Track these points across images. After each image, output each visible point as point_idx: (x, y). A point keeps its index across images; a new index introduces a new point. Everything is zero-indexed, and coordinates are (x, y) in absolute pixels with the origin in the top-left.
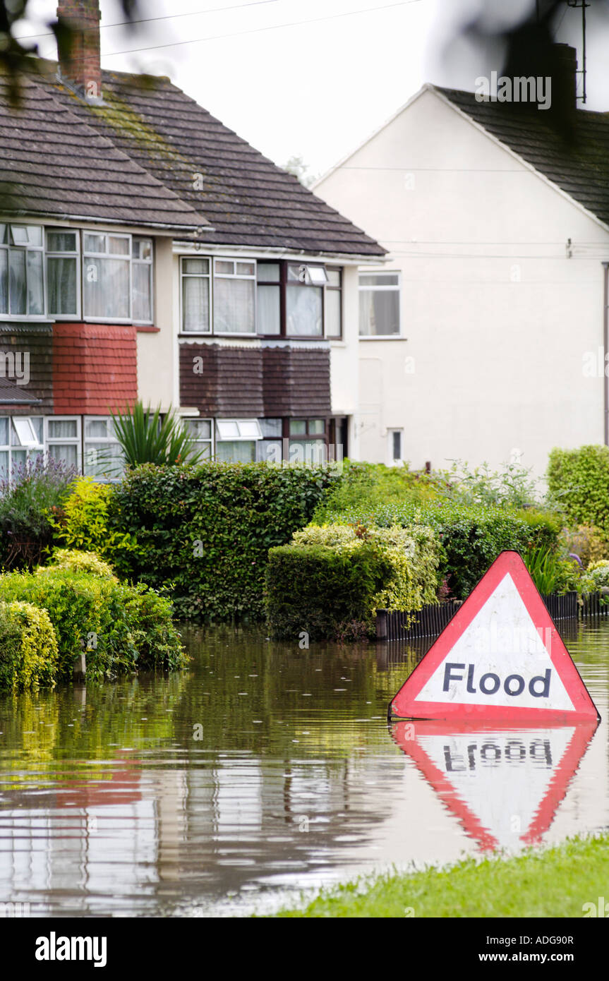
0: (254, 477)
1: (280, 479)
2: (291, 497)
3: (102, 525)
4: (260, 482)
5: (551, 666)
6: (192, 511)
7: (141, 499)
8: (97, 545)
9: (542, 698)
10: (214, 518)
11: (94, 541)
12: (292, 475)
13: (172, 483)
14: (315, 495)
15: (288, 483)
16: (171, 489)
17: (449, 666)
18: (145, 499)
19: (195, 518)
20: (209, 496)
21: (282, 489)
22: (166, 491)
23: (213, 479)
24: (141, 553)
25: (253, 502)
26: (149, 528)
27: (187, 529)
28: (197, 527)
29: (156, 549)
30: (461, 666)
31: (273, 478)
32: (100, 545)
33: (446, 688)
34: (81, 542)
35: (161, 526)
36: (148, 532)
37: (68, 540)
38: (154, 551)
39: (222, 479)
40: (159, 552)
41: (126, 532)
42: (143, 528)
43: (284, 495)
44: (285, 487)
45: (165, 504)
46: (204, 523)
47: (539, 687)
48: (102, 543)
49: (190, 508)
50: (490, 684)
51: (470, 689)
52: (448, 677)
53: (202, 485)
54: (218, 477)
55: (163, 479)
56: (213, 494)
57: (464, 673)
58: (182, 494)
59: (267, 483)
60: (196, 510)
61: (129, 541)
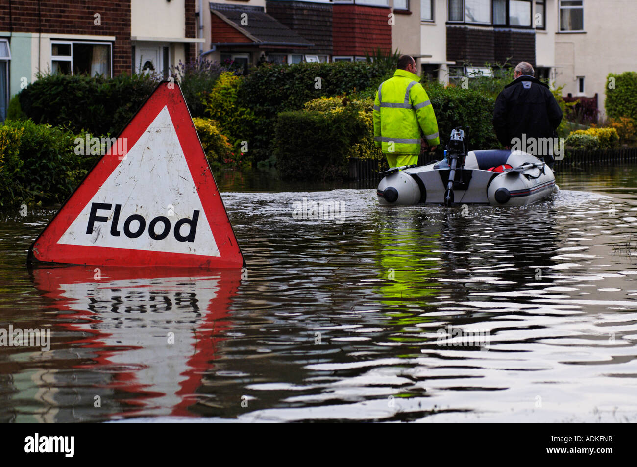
0: (328, 71)
1: (344, 73)
2: (350, 84)
3: (232, 103)
4: (331, 74)
5: (199, 207)
6: (288, 93)
7: (257, 86)
8: (229, 116)
9: (187, 242)
10: (302, 99)
11: (227, 114)
12: (353, 70)
13: (276, 75)
14: (365, 83)
15: (349, 74)
16: (275, 79)
17: (96, 207)
18: (259, 86)
19: (290, 98)
20: (299, 84)
21: (345, 79)
22: (272, 80)
23: (302, 72)
24: (257, 122)
25: (327, 87)
26: (262, 105)
27: (284, 105)
28: (291, 104)
29: (266, 119)
30: (107, 207)
31: (340, 72)
32: (231, 116)
33: (90, 230)
34: (219, 114)
35: (269, 104)
36: (261, 107)
37: (211, 113)
38: (264, 120)
39: (307, 72)
40: (268, 121)
41: (247, 108)
42: (258, 105)
43: (346, 83)
44: (347, 77)
45: (271, 89)
46: (295, 101)
47: (185, 230)
48: (233, 115)
49: (287, 91)
50: (134, 226)
51: (114, 232)
52: (93, 218)
53: (295, 76)
54: (305, 71)
55: (271, 72)
56: (301, 82)
57: (109, 214)
58: (283, 82)
59: (336, 75)
60: (291, 93)
61: (250, 114)
